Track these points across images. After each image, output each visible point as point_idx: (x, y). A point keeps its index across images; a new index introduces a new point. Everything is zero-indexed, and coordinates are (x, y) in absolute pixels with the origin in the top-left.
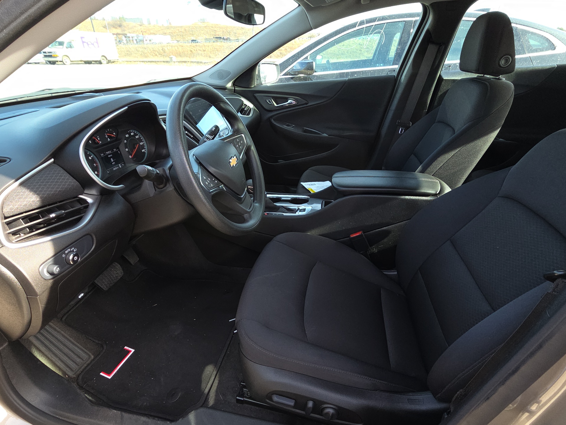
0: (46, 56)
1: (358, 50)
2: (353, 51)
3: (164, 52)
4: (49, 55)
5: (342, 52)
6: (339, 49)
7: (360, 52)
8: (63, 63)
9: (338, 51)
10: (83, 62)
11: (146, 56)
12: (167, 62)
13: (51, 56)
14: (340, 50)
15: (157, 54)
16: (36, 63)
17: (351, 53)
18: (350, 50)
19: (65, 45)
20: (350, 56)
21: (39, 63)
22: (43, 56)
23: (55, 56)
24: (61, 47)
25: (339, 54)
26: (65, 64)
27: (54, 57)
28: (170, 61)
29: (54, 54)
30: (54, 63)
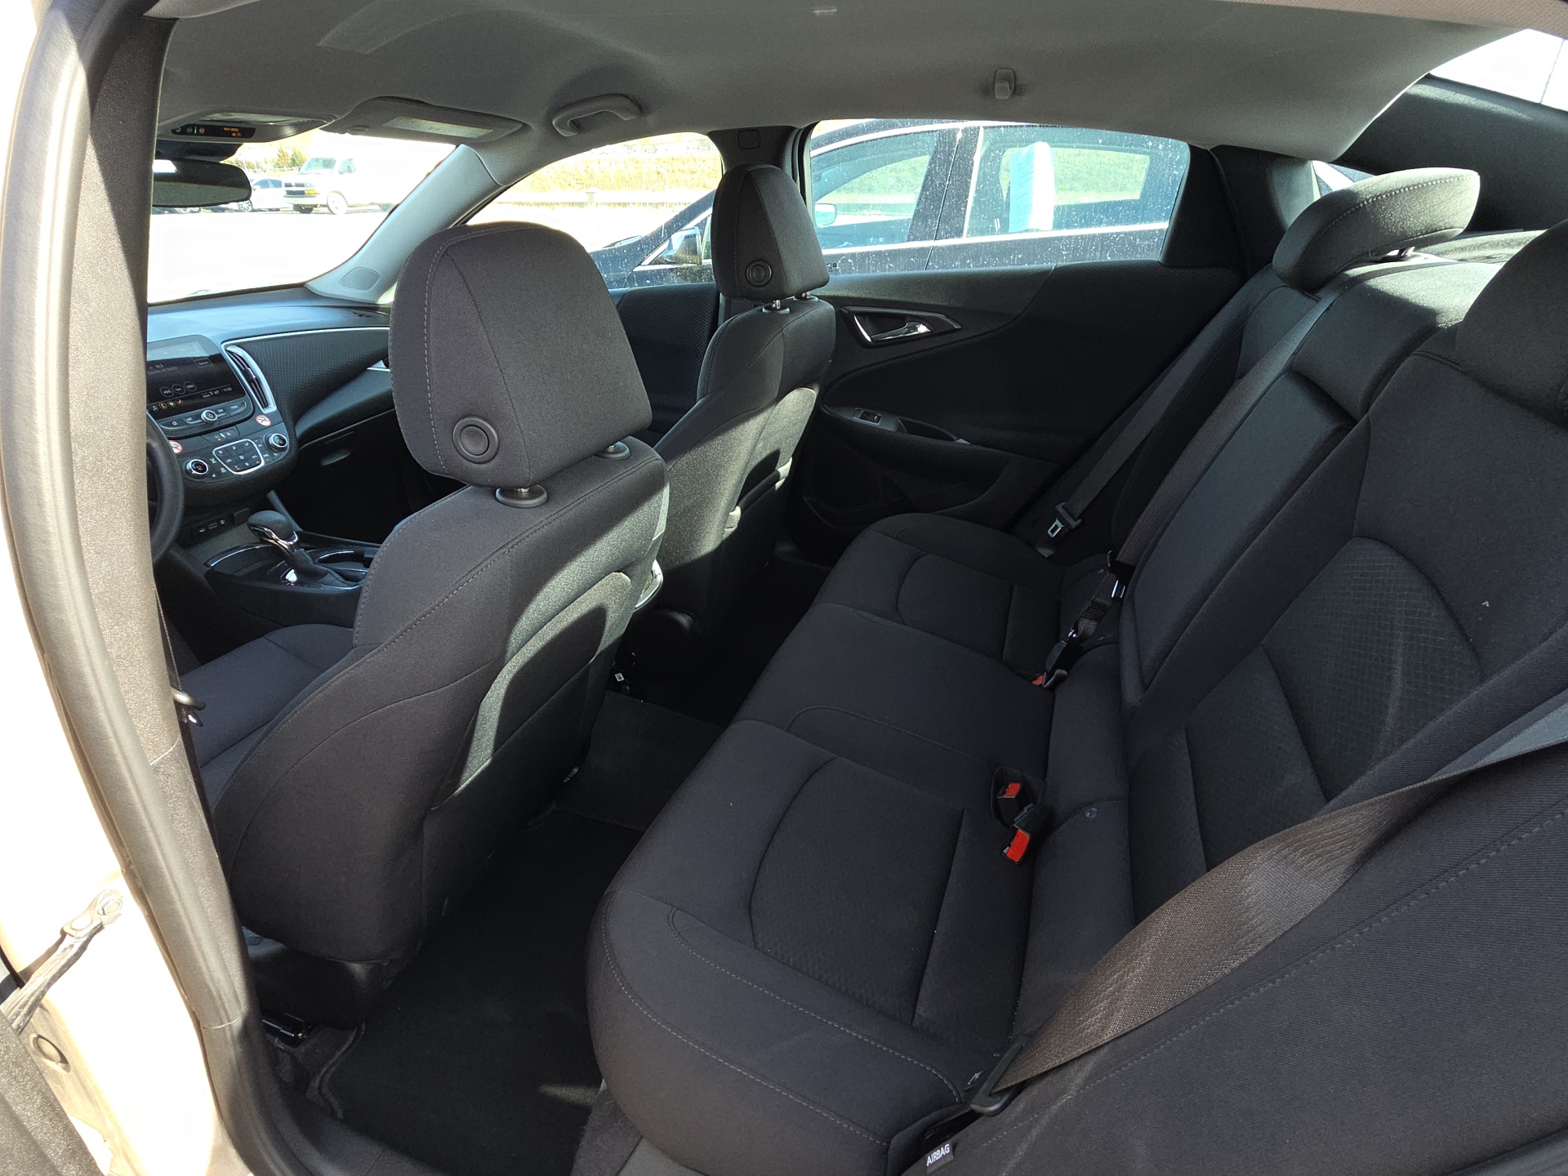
0: (290, 193)
1: (1122, 167)
2: (1105, 170)
3: (591, 177)
4: (296, 191)
5: (1075, 172)
6: (1066, 164)
7: (1125, 171)
8: (329, 209)
9: (1062, 170)
10: (378, 208)
11: (544, 188)
12: (581, 204)
13: (302, 193)
14: (1067, 168)
15: (573, 183)
16: (271, 210)
17: (1099, 176)
18: (1098, 167)
19: (337, 167)
20: (1097, 183)
21: (278, 210)
22: (285, 193)
23: (312, 192)
24: (329, 170)
25: (1066, 178)
26: (332, 213)
27: (310, 196)
28: (586, 203)
29: (311, 188)
30: (306, 210)
